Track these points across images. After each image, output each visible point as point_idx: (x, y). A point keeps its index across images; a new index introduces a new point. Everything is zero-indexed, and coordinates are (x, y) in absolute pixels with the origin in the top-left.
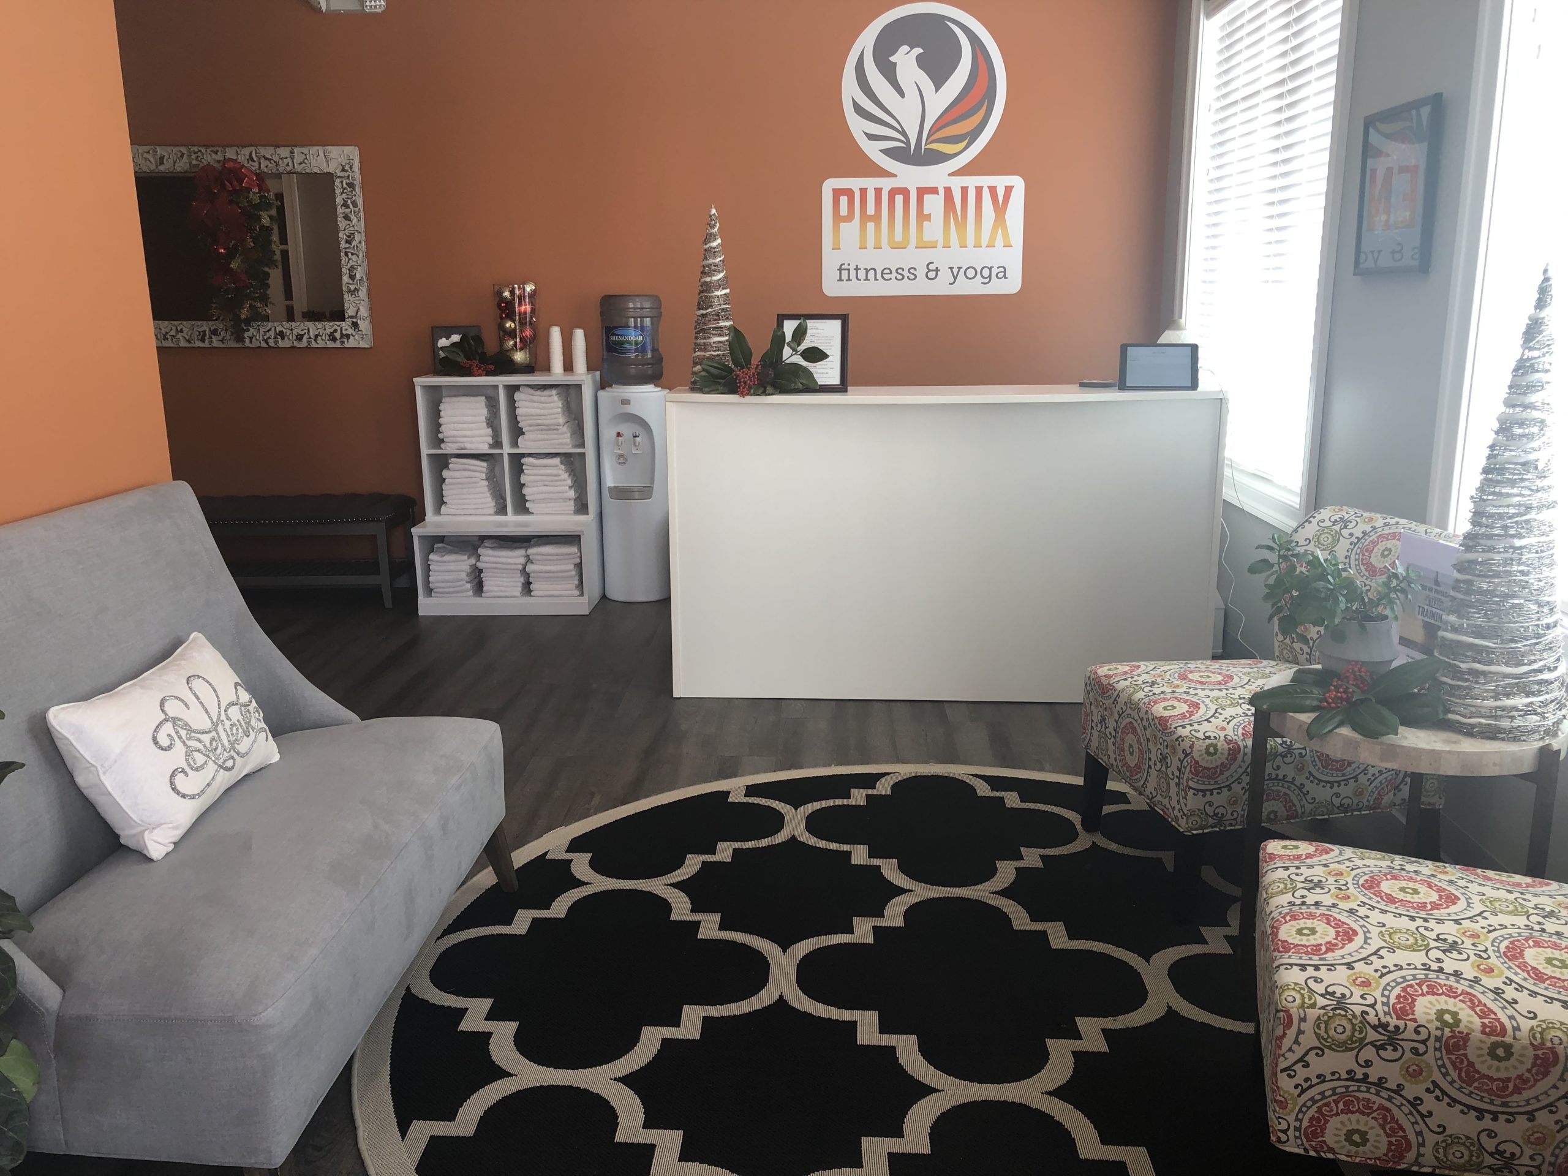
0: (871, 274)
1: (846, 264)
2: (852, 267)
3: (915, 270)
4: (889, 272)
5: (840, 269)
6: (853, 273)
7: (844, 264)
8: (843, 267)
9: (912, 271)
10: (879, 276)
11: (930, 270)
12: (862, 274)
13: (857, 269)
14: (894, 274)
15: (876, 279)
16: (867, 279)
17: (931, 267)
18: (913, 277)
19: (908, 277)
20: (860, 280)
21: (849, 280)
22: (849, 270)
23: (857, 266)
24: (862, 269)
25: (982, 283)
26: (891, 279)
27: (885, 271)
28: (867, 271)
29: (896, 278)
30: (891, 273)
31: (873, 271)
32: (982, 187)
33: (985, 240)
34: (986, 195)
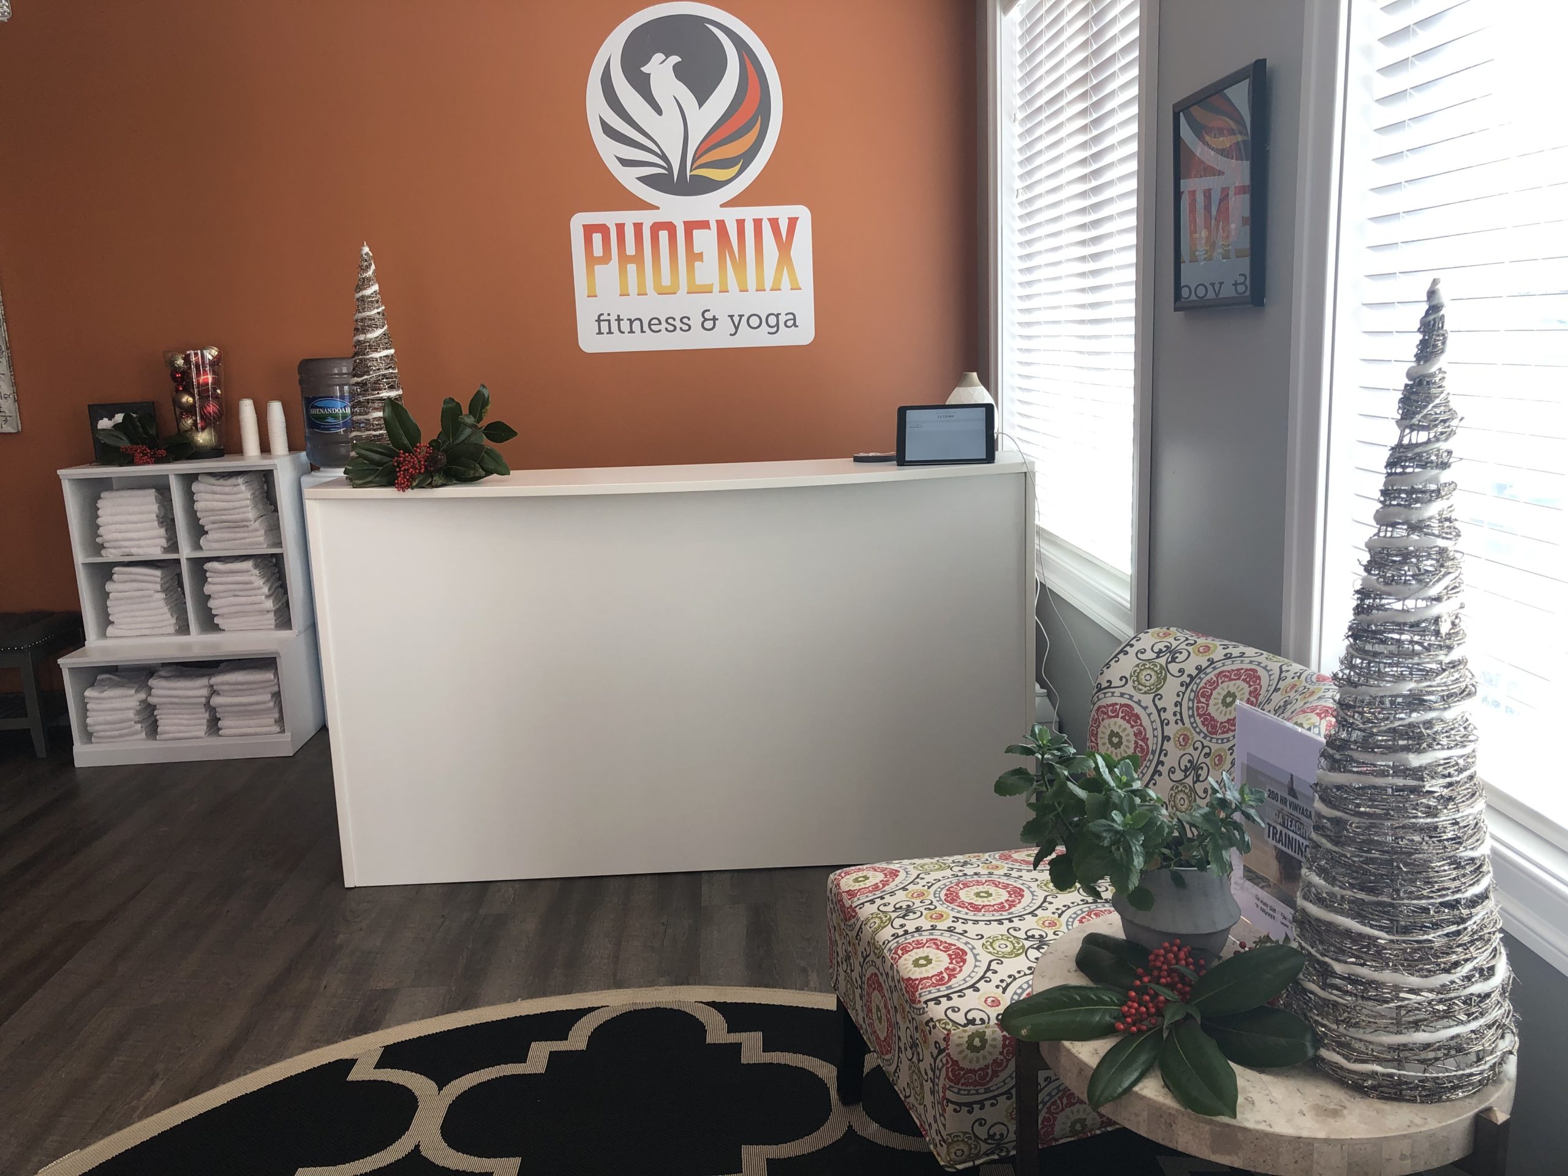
0: (636, 325)
1: (606, 315)
2: (613, 318)
3: (689, 319)
4: (657, 322)
5: (599, 321)
6: (614, 325)
7: (603, 314)
8: (602, 318)
9: (685, 320)
10: (646, 327)
11: (706, 320)
12: (625, 326)
13: (619, 320)
14: (664, 325)
15: (642, 331)
16: (631, 332)
17: (707, 315)
18: (687, 328)
19: (681, 328)
20: (624, 333)
21: (610, 332)
22: (609, 321)
23: (619, 316)
24: (625, 320)
25: (769, 333)
26: (660, 331)
27: (653, 322)
28: (631, 322)
29: (666, 329)
30: (660, 323)
31: (638, 322)
32: (761, 220)
33: (768, 283)
34: (767, 229)
